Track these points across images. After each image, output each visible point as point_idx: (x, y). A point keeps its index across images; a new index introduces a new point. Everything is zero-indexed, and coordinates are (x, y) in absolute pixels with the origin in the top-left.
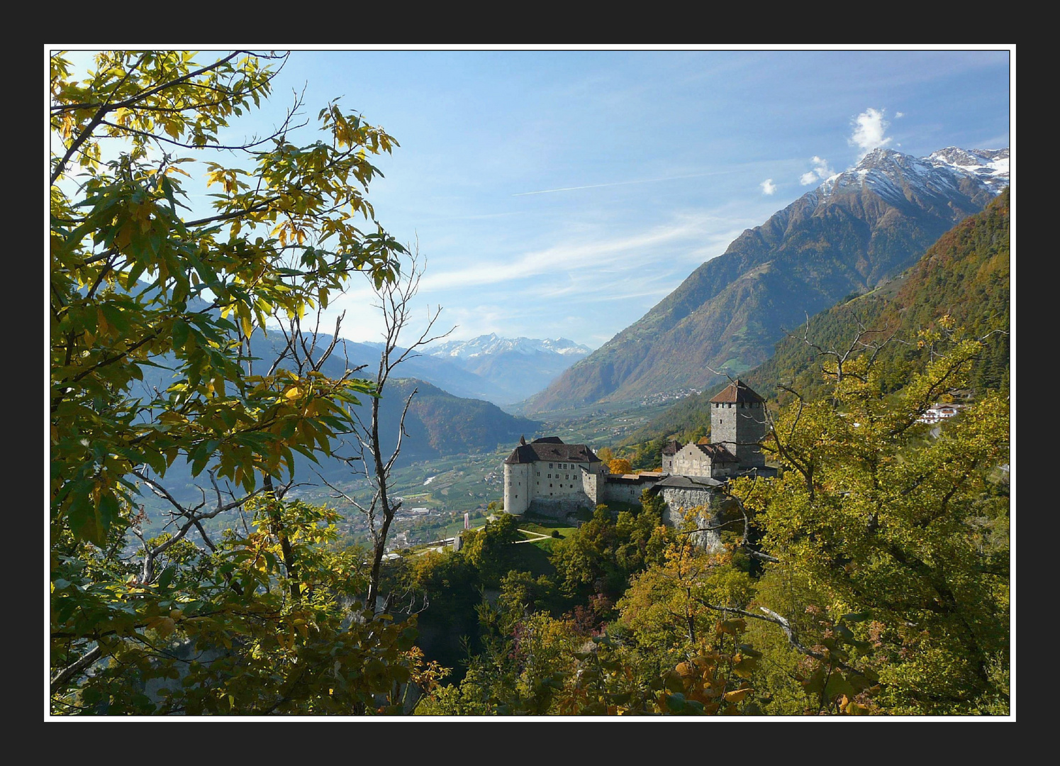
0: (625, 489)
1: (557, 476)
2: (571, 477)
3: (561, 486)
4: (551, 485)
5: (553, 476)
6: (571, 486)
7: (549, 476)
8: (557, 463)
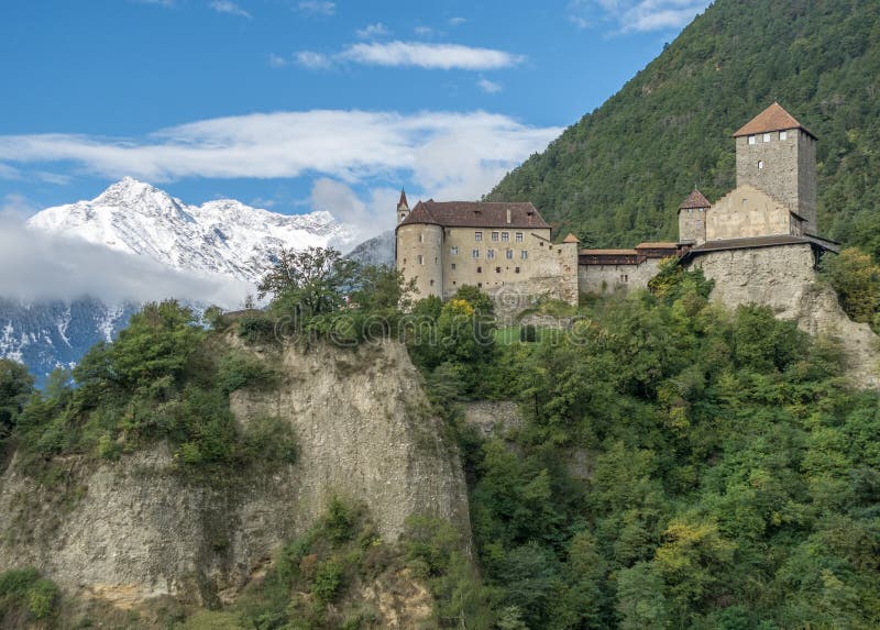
0: (610, 272)
1: (491, 254)
2: (516, 254)
3: (498, 270)
4: (479, 270)
5: (484, 253)
6: (518, 271)
7: (476, 253)
8: (490, 231)
